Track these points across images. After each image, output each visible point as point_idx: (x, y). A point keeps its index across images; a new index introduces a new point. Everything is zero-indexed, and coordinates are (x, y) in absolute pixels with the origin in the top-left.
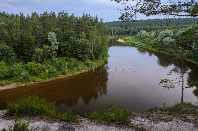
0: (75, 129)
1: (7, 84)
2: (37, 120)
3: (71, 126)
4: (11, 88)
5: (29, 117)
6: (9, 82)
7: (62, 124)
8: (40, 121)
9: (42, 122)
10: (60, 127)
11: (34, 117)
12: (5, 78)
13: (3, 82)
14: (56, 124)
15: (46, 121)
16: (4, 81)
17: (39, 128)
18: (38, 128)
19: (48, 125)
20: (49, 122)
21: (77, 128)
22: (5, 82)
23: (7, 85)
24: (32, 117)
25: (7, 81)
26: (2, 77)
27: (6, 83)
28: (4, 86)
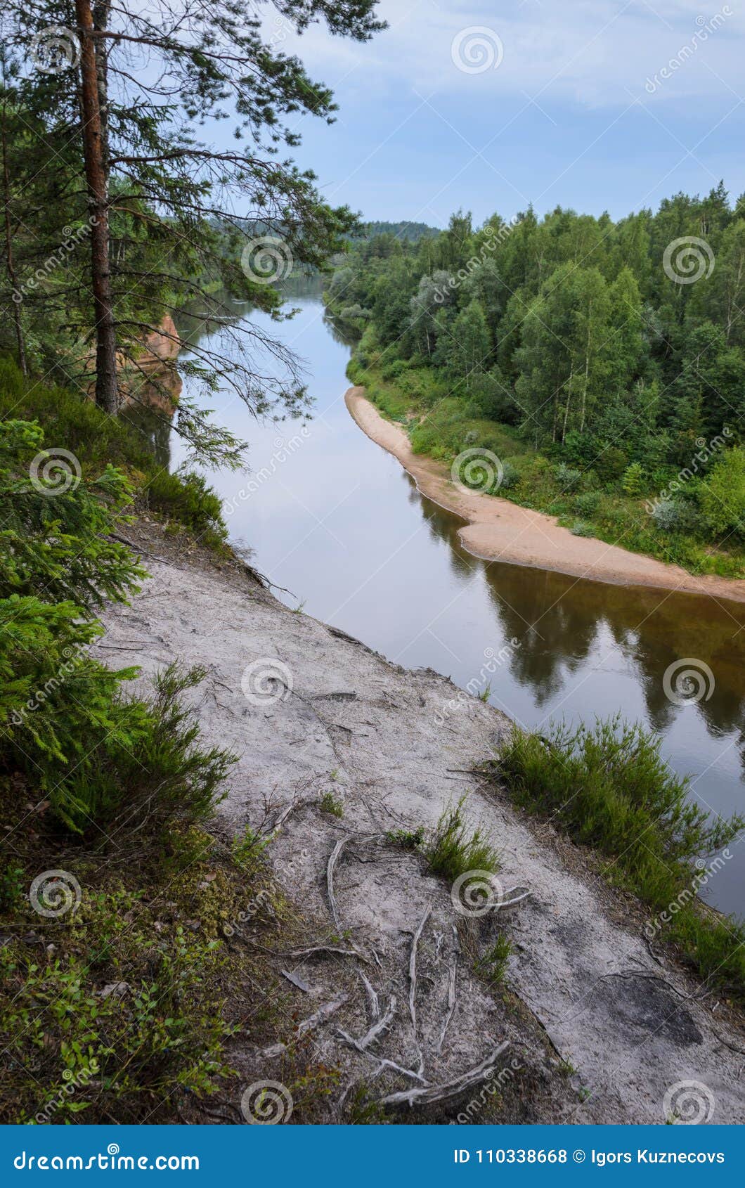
0: (699, 1040)
1: (721, 571)
2: (567, 869)
3: (693, 1008)
4: (731, 596)
5: (553, 832)
6: (731, 560)
7: (656, 969)
8: (579, 878)
9: (581, 888)
10: (633, 973)
11: (574, 842)
12: (722, 535)
13: (708, 555)
14: (632, 945)
15: (598, 899)
16: (710, 549)
17: (551, 909)
18: (545, 904)
19: (593, 923)
20: (608, 914)
21: (709, 1043)
22: (713, 559)
23: (718, 573)
24: (568, 839)
25: (725, 554)
26: (711, 529)
27: (717, 566)
28: (702, 572)
